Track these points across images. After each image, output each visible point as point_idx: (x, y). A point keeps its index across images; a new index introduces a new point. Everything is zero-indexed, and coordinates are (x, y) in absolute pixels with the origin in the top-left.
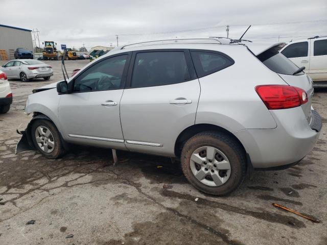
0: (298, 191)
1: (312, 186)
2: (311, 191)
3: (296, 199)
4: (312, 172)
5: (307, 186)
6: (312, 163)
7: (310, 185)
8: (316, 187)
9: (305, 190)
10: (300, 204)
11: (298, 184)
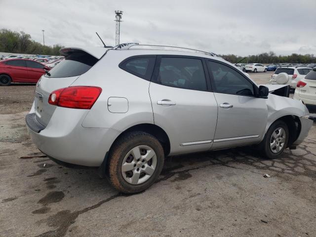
0: (40, 169)
1: (32, 176)
2: (31, 172)
3: (39, 163)
4: (36, 189)
5: (35, 174)
6: (41, 201)
7: (33, 176)
8: (28, 176)
9: (36, 171)
10: (35, 162)
11: (43, 174)
